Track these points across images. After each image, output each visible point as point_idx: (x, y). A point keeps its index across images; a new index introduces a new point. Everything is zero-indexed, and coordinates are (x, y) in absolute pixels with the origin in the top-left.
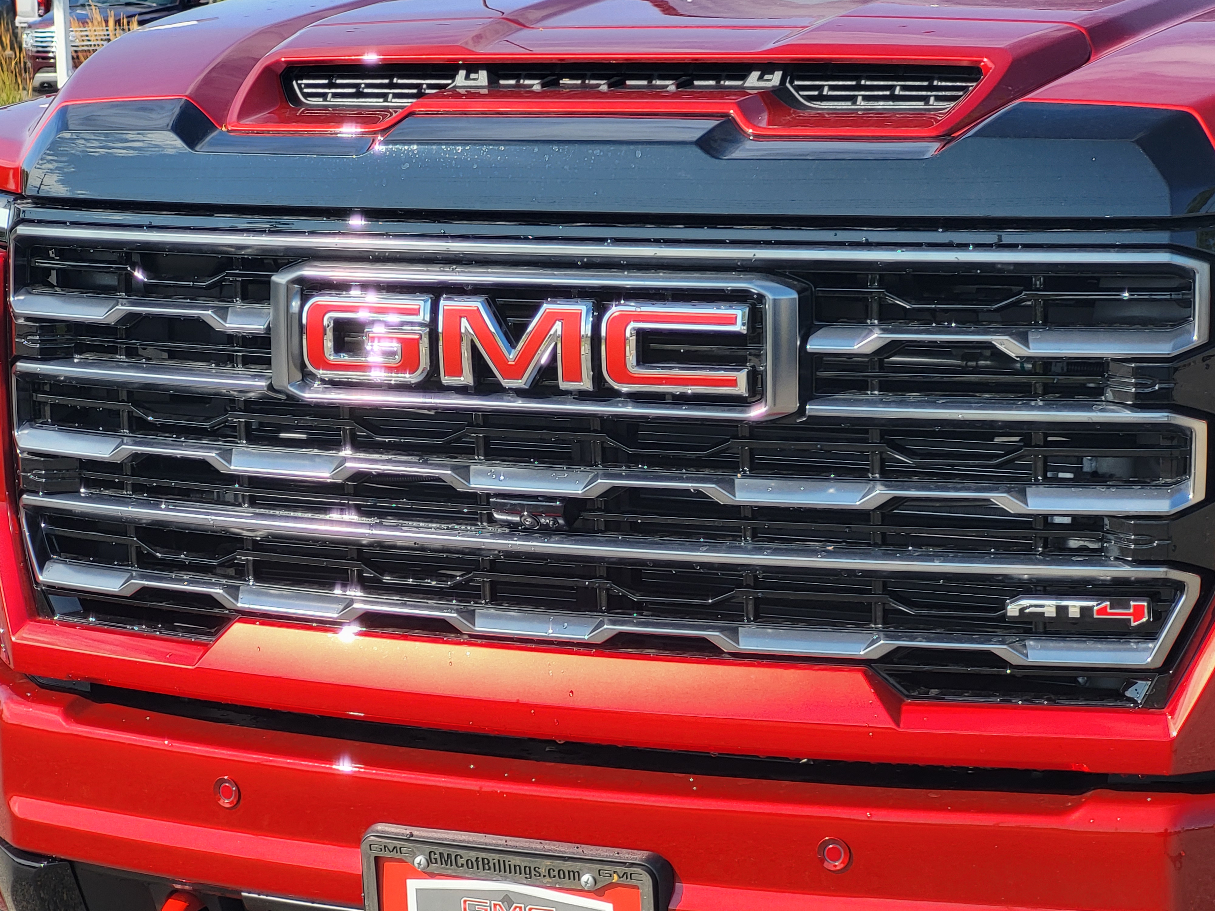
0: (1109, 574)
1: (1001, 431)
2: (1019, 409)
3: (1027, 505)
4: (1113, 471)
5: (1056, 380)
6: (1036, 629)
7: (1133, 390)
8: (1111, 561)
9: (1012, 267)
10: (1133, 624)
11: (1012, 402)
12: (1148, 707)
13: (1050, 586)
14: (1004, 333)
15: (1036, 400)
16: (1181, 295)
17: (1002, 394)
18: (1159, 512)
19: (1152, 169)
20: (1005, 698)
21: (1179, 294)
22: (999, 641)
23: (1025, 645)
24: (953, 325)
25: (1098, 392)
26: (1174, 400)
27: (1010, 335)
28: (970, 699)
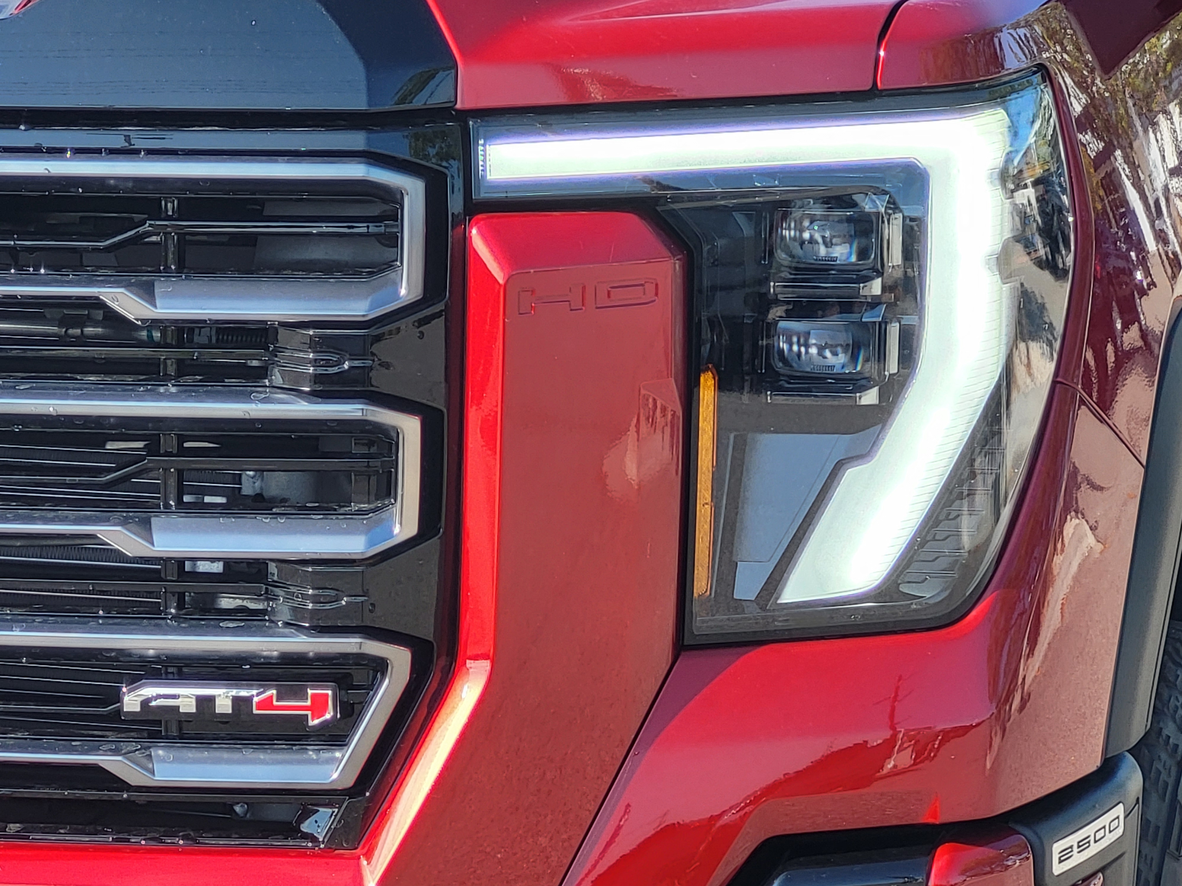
0: (275, 648)
1: (114, 432)
2: (140, 398)
3: (152, 544)
4: (286, 494)
5: (196, 354)
6: (166, 731)
7: (311, 370)
8: (279, 627)
9: (130, 184)
10: (314, 722)
11: (131, 387)
12: (334, 846)
13: (187, 666)
14: (117, 284)
15: (167, 385)
16: (383, 228)
17: (115, 377)
18: (349, 553)
19: (339, 38)
20: (121, 836)
21: (381, 226)
22: (111, 750)
23: (150, 756)
24: (42, 271)
25: (263, 372)
26: (372, 386)
27: (128, 286)
28: (67, 838)
